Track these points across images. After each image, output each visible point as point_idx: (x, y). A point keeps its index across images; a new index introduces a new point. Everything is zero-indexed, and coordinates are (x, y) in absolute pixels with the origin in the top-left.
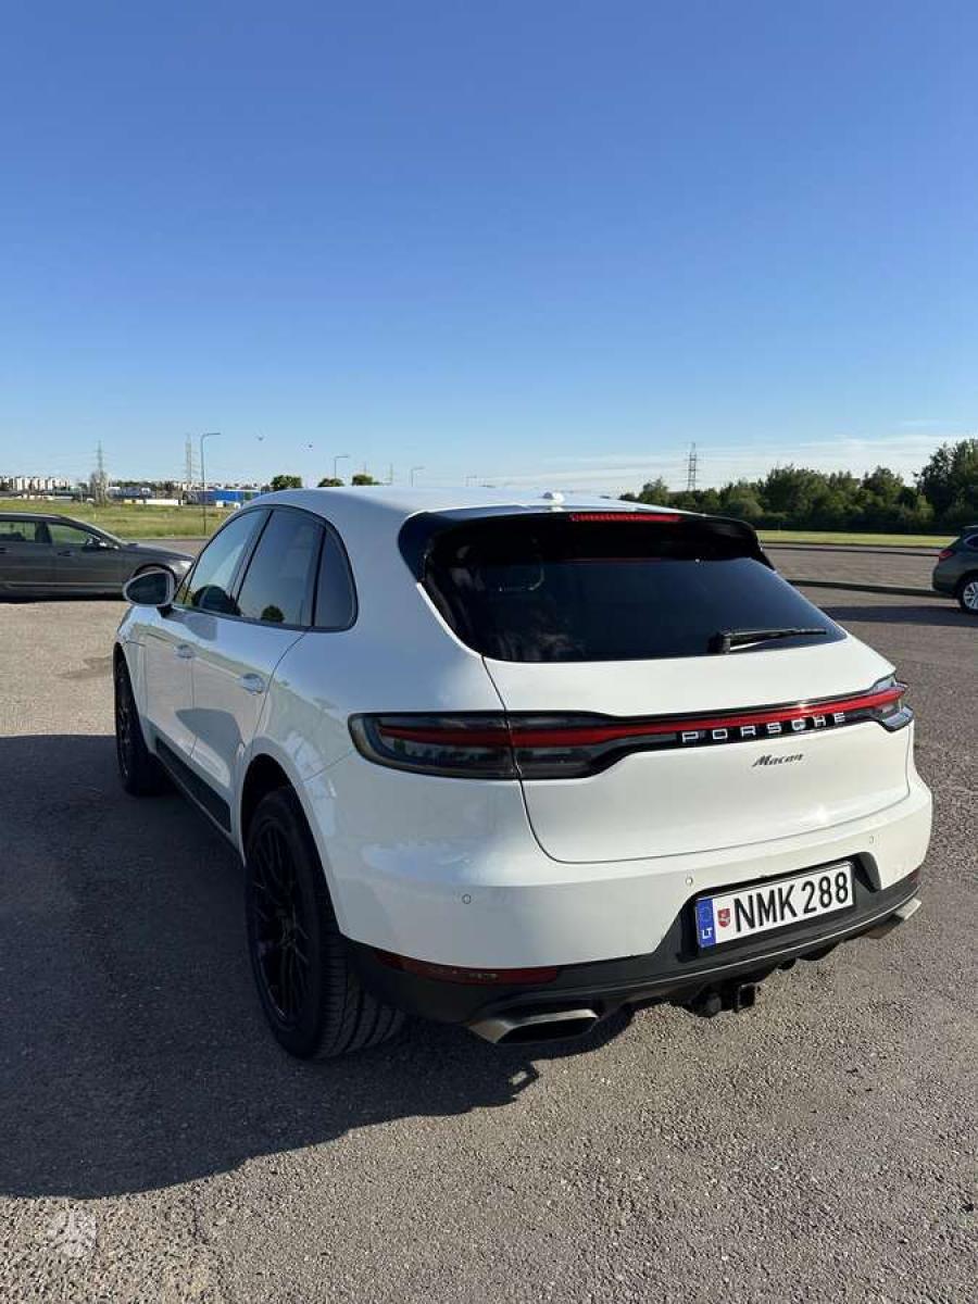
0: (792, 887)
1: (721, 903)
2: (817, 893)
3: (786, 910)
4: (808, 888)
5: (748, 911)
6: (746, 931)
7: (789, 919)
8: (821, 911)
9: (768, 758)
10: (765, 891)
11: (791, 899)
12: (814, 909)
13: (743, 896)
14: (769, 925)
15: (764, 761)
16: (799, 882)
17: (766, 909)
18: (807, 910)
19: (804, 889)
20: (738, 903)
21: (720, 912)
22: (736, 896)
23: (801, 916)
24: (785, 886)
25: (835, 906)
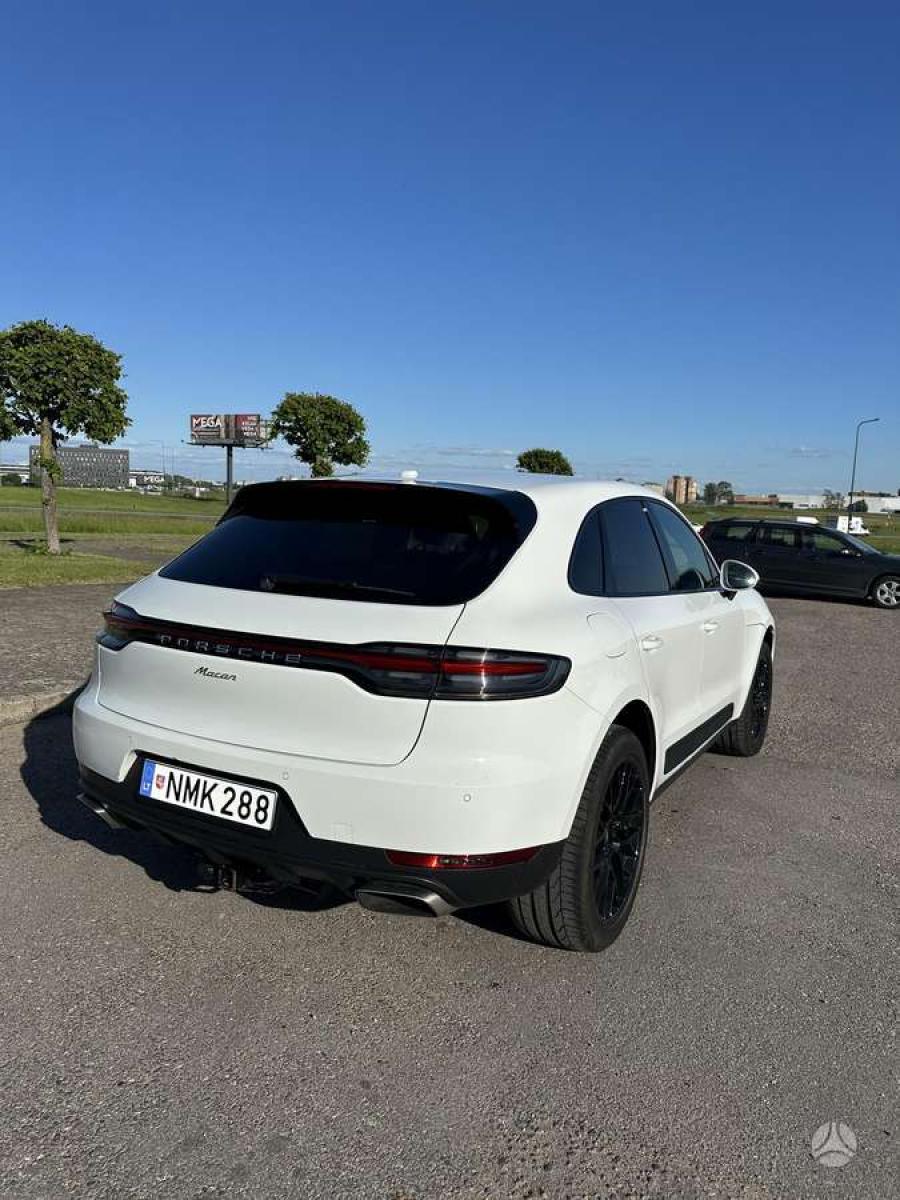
0: (215, 786)
1: (161, 770)
2: (237, 802)
3: (206, 801)
4: (230, 794)
5: (177, 787)
6: (172, 800)
7: (206, 810)
8: (236, 818)
9: (207, 669)
10: (194, 777)
11: (213, 794)
12: (230, 814)
13: (177, 773)
14: (189, 805)
15: (202, 670)
16: (223, 785)
17: (192, 792)
18: (223, 811)
19: (225, 792)
20: (172, 776)
21: (158, 776)
22: (172, 770)
23: (217, 813)
24: (211, 781)
25: (251, 821)
